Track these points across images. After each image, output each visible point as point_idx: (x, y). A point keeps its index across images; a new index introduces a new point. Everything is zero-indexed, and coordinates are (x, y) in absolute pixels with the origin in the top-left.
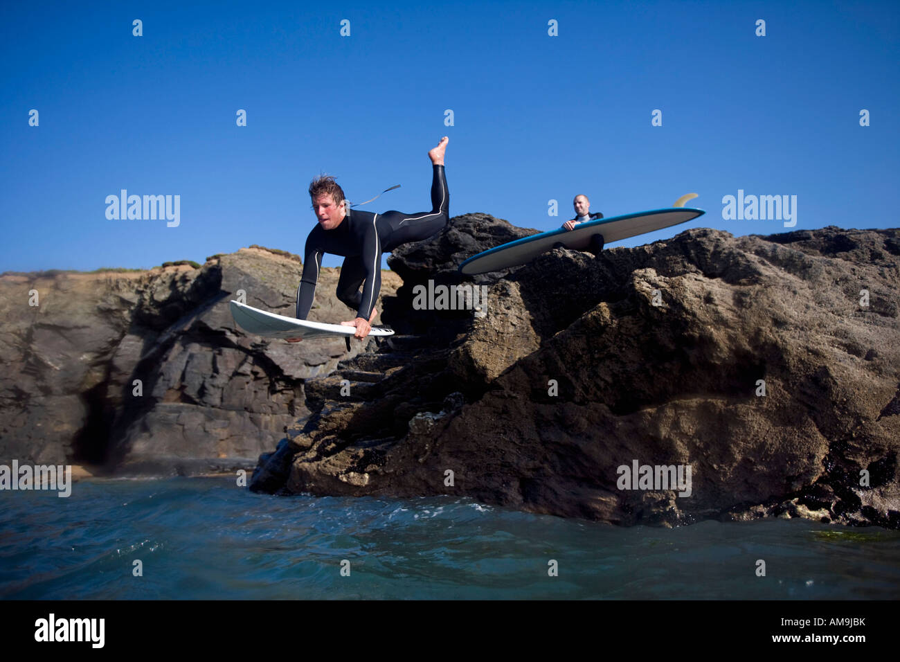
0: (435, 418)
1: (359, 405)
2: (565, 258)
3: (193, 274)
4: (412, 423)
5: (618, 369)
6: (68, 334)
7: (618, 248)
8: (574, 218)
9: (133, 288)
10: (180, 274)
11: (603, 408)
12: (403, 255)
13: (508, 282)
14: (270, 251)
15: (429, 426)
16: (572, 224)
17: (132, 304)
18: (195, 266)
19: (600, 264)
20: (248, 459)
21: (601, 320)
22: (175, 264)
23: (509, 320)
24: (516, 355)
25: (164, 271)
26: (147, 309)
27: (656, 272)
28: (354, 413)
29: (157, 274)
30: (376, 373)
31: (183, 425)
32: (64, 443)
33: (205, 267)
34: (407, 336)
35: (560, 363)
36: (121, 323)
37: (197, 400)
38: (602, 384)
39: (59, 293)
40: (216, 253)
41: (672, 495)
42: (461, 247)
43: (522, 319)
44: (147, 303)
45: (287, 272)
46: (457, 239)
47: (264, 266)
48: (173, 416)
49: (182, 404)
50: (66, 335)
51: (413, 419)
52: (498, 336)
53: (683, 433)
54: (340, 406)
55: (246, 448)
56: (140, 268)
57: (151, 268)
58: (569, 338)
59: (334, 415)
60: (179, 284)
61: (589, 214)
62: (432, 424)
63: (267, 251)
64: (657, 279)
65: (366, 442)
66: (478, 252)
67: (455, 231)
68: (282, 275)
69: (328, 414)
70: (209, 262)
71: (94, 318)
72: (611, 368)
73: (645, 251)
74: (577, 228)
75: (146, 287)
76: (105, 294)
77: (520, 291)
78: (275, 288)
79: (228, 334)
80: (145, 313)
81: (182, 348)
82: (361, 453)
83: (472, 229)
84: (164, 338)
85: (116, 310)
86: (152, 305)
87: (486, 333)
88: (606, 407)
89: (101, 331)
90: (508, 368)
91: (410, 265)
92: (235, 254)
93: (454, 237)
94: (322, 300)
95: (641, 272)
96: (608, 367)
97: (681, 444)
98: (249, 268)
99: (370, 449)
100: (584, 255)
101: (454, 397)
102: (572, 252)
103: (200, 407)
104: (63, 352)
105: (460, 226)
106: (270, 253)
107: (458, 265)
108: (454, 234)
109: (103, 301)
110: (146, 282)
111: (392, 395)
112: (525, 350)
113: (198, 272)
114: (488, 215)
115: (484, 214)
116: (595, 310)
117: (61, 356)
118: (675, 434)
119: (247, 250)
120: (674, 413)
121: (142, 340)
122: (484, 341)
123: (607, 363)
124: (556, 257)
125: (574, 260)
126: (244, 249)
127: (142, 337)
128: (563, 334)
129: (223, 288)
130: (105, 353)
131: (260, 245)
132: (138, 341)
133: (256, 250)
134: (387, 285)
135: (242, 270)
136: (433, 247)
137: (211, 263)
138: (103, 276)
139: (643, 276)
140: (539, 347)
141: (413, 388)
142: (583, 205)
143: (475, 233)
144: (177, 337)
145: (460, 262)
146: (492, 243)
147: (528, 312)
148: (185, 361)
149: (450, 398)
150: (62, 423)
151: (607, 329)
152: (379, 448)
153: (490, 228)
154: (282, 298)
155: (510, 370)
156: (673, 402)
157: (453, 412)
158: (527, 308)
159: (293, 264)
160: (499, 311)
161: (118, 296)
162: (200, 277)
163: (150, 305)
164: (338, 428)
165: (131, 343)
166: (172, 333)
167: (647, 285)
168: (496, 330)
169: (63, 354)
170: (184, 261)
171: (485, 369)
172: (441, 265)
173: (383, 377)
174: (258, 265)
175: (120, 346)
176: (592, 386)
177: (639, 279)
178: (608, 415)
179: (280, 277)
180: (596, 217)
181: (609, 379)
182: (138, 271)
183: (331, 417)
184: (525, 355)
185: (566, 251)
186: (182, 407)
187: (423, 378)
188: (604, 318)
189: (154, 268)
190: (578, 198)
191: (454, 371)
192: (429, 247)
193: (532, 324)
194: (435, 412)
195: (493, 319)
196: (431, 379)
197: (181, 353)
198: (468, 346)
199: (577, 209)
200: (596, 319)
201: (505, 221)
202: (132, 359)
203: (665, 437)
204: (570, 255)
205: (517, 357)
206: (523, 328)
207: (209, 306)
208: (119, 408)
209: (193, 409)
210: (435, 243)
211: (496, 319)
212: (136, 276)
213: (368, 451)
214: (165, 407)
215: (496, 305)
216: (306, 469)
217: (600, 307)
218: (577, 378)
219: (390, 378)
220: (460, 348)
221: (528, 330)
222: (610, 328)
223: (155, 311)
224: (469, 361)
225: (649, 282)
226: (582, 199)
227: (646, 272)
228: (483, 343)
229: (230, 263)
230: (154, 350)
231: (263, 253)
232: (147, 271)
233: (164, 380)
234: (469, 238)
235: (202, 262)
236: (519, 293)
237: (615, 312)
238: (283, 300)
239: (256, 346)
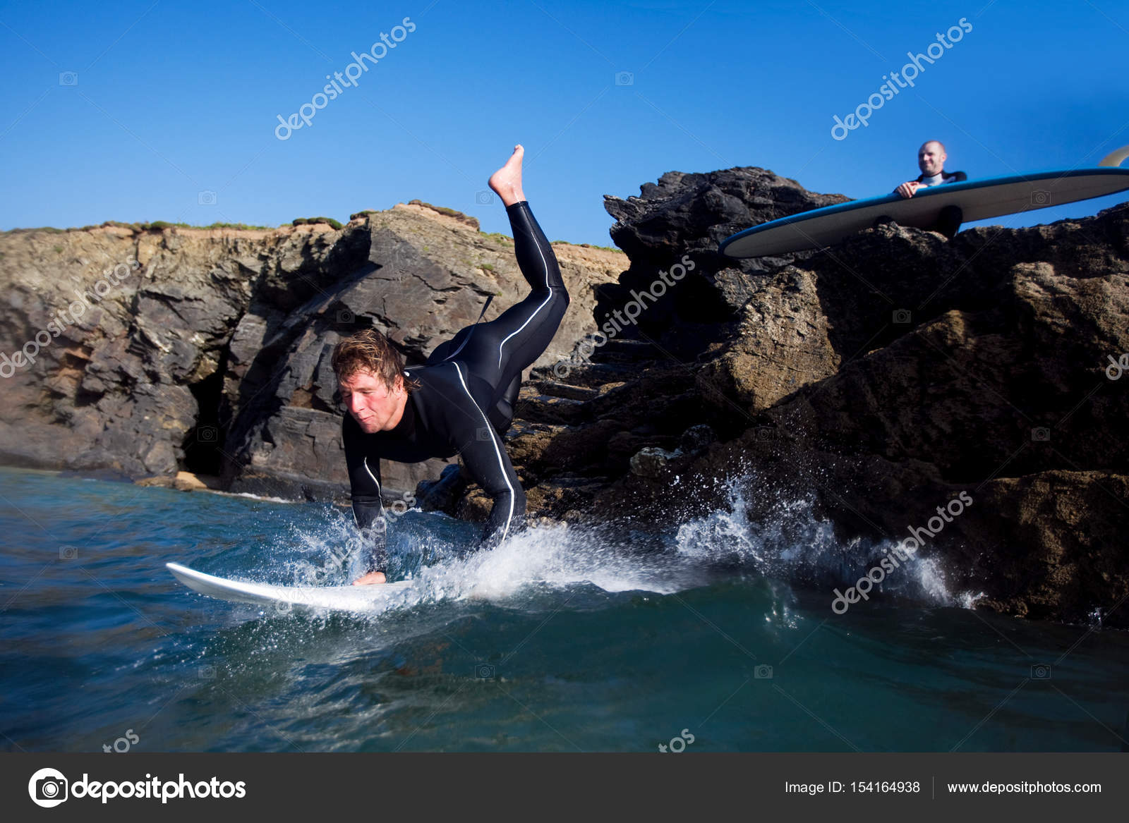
0: (669, 458)
1: (561, 429)
2: (897, 238)
3: (333, 237)
4: (634, 460)
5: (964, 414)
6: (177, 307)
7: (992, 227)
8: (917, 178)
9: (255, 251)
10: (316, 236)
11: (930, 469)
12: (634, 224)
13: (799, 271)
14: (436, 210)
15: (659, 467)
16: (912, 188)
17: (254, 273)
18: (335, 227)
19: (956, 251)
20: (393, 490)
21: (949, 336)
22: (310, 222)
23: (796, 327)
24: (800, 378)
25: (295, 231)
26: (272, 281)
27: (1055, 269)
28: (553, 439)
29: (285, 234)
30: (584, 389)
31: (314, 437)
32: (174, 443)
33: (348, 227)
34: (633, 342)
35: (870, 397)
36: (240, 298)
37: (333, 407)
38: (934, 434)
39: (167, 254)
40: (364, 210)
41: (1023, 608)
42: (723, 216)
43: (815, 328)
44: (272, 273)
45: (459, 241)
46: (719, 204)
47: (428, 230)
48: (300, 425)
49: (312, 410)
50: (175, 307)
51: (637, 456)
52: (776, 348)
53: (1058, 520)
54: (533, 428)
55: (392, 475)
56: (264, 225)
57: (279, 225)
58: (891, 360)
59: (525, 439)
60: (314, 250)
61: (943, 172)
62: (662, 464)
63: (433, 209)
64: (1055, 279)
65: (567, 479)
66: (751, 226)
67: (717, 191)
68: (452, 246)
69: (517, 436)
70: (354, 221)
71: (207, 288)
72: (953, 410)
73: (1040, 234)
74: (920, 194)
75: (271, 251)
76: (220, 258)
77: (816, 286)
78: (441, 263)
79: (376, 321)
80: (269, 287)
81: (315, 337)
82: (559, 492)
83: (744, 190)
84: (293, 321)
85: (234, 280)
86: (279, 276)
87: (758, 344)
88: (935, 469)
89: (215, 307)
90: (786, 396)
91: (645, 240)
92: (389, 212)
93: (714, 201)
94: (505, 284)
95: (1029, 267)
96: (949, 409)
97: (1052, 536)
98: (407, 232)
99: (571, 489)
100: (932, 237)
101: (698, 431)
102: (909, 231)
103: (335, 415)
104: (172, 329)
105: (725, 184)
106: (437, 213)
107: (718, 244)
108: (715, 196)
109: (219, 267)
110: (271, 245)
111: (608, 420)
112: (815, 373)
113: (339, 234)
114: (768, 171)
115: (760, 170)
116: (940, 321)
117: (170, 334)
118: (1045, 520)
119: (405, 207)
120: (1048, 488)
121: (265, 322)
122: (754, 354)
123: (948, 402)
124: (882, 236)
125: (913, 243)
126: (401, 205)
127: (265, 319)
128: (881, 353)
129: (371, 258)
130: (221, 336)
131: (423, 202)
132: (260, 323)
133: (418, 207)
134: (599, 269)
135: (398, 234)
136: (681, 215)
137: (357, 223)
138: (218, 234)
139: (1032, 274)
140: (836, 370)
141: (638, 413)
142: (935, 158)
143: (747, 196)
144: (310, 321)
145: (721, 240)
146: (772, 214)
147: (825, 317)
148: (318, 354)
149: (694, 431)
150: (172, 418)
151: (957, 351)
152: (584, 489)
153: (773, 190)
154: (451, 277)
155: (788, 400)
156: (1048, 472)
157: (694, 452)
158: (824, 313)
159: (468, 231)
160: (781, 313)
161: (236, 262)
162: (341, 241)
163: (277, 276)
164: (528, 457)
165: (252, 324)
166: (303, 316)
167: (1037, 287)
168: (774, 341)
169: (173, 333)
170: (321, 218)
171: (751, 394)
172: (690, 242)
173: (594, 394)
174: (420, 228)
175: (238, 328)
176: (916, 435)
177: (1023, 278)
178: (937, 480)
179: (449, 248)
180: (954, 178)
181: (948, 429)
182: (261, 229)
183: (520, 442)
184: (815, 381)
185: (901, 228)
186: (313, 413)
187: (653, 401)
188: (954, 333)
189: (282, 226)
190: (928, 145)
191: (704, 392)
192: (674, 214)
193: (829, 337)
194: (669, 449)
195: (771, 323)
196: (665, 403)
197: (314, 343)
198: (729, 359)
199: (923, 164)
200: (940, 335)
201: (794, 182)
202: (251, 346)
203: (1026, 522)
204: (905, 234)
205: (802, 382)
206: (816, 341)
207: (352, 282)
208: (235, 408)
209: (327, 418)
210: (684, 208)
211: (775, 324)
212: (259, 236)
213: (568, 491)
214: (292, 411)
215: (777, 303)
216: (483, 506)
217: (949, 317)
218: (894, 420)
219: (606, 396)
220: (716, 361)
221: (823, 344)
222: (962, 350)
223: (282, 285)
224: (728, 380)
225: (1041, 284)
226: (935, 147)
227: (1037, 268)
228: (750, 356)
229: (382, 224)
230: (278, 337)
231: (427, 213)
232: (273, 229)
233: (291, 377)
234: (738, 204)
235: (344, 221)
236: (815, 289)
237: (973, 327)
238: (452, 280)
239: (411, 341)
